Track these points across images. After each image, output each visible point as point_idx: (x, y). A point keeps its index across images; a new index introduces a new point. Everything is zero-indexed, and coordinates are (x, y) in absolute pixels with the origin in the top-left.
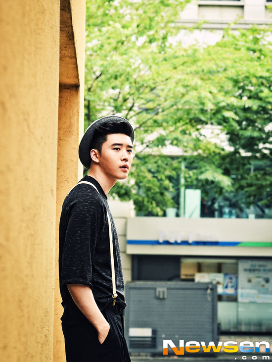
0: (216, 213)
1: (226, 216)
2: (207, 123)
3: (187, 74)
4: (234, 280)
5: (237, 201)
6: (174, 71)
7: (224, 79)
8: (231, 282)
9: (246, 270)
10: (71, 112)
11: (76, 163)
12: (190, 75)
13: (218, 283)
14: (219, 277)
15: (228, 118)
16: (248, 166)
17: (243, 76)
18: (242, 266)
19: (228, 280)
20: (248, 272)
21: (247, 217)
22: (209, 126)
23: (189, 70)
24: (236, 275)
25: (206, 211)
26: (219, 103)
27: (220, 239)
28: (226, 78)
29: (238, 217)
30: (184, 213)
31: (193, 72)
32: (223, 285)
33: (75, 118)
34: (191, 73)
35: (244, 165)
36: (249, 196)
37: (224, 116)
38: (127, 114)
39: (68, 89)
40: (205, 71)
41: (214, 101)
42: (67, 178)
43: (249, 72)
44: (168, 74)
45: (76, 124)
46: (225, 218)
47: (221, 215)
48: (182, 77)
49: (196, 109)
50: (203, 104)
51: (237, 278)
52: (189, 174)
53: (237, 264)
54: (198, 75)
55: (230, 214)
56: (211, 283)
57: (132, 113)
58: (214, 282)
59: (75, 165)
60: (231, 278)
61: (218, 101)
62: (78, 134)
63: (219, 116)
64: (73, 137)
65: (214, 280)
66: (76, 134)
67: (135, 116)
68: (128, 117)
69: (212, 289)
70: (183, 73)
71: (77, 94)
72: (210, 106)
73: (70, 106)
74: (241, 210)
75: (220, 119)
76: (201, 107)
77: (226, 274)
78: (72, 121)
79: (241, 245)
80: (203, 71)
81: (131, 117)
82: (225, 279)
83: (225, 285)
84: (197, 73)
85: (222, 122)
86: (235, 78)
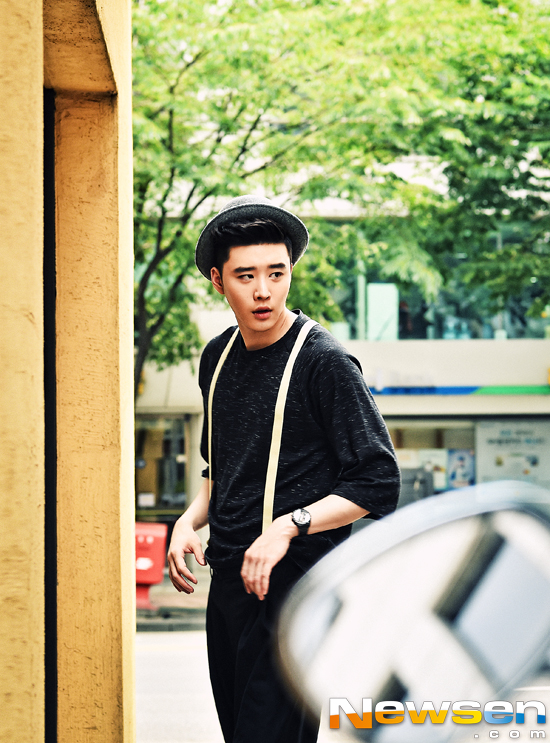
0: (431, 330)
1: (449, 336)
2: (407, 153)
3: (367, 54)
4: (468, 462)
5: (471, 305)
6: (341, 48)
7: (440, 64)
8: (462, 466)
9: (491, 442)
10: (102, 146)
11: (113, 248)
12: (373, 57)
13: (437, 469)
14: (439, 457)
15: (449, 143)
16: (491, 234)
17: (473, 54)
18: (484, 432)
19: (456, 462)
20: (495, 446)
21: (492, 336)
22: (412, 157)
23: (370, 47)
24: (472, 453)
25: (410, 326)
26: (430, 112)
27: (438, 383)
28: (444, 60)
29: (475, 336)
30: (366, 330)
31: (378, 50)
32: (447, 472)
33: (110, 158)
34: (375, 52)
35: (483, 231)
36: (495, 296)
37: (441, 139)
38: (248, 137)
39: (95, 101)
40: (403, 49)
41: (422, 108)
42: (98, 278)
43: (484, 47)
44: (327, 56)
45: (112, 170)
46: (449, 339)
47: (440, 332)
48: (359, 61)
49: (387, 125)
50: (399, 114)
51: (474, 457)
52: (370, 250)
53: (473, 430)
54: (389, 57)
55: (458, 330)
56: (421, 470)
57: (256, 135)
58: (429, 468)
59: (112, 251)
60: (462, 459)
61: (430, 107)
62: (117, 190)
63: (432, 139)
64: (108, 196)
65: (429, 462)
66: (113, 191)
67: (262, 140)
68: (249, 142)
69: (423, 482)
70: (358, 54)
71: (113, 112)
72: (412, 119)
73: (99, 134)
74: (480, 322)
75: (434, 145)
76: (395, 119)
77: (451, 451)
78: (105, 164)
79: (479, 392)
80: (398, 48)
81: (254, 144)
82: (449, 460)
83: (450, 473)
84: (387, 52)
85: (437, 150)
86: (459, 59)
